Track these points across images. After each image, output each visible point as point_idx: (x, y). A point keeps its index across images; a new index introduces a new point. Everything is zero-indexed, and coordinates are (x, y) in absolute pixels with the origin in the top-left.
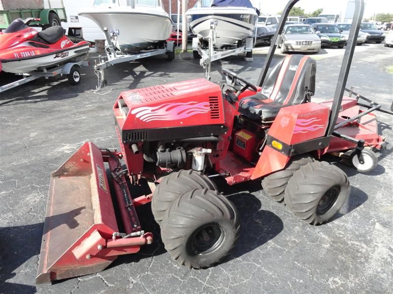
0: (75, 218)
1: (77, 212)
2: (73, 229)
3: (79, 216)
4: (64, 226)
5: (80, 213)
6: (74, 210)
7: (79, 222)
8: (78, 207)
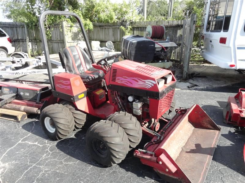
0: (195, 148)
1: (192, 151)
2: (200, 143)
3: (193, 149)
4: (203, 146)
5: (191, 150)
6: (193, 153)
7: (194, 146)
8: (190, 154)
